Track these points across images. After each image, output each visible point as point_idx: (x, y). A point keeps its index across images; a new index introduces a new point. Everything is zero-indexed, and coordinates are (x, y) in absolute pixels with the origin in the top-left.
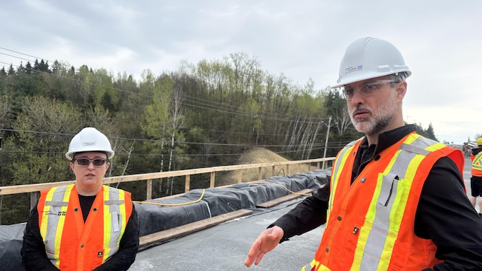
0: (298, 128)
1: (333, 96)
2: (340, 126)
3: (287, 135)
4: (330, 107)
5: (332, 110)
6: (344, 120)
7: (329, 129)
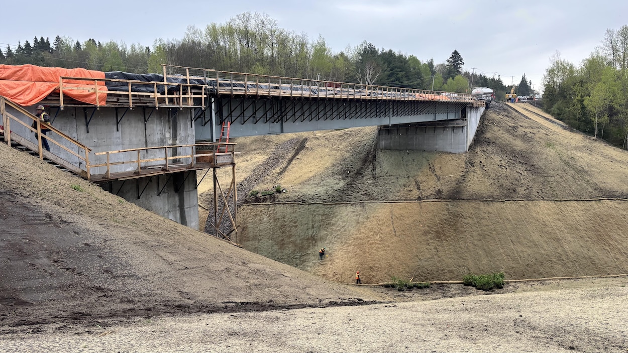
6: (369, 77)
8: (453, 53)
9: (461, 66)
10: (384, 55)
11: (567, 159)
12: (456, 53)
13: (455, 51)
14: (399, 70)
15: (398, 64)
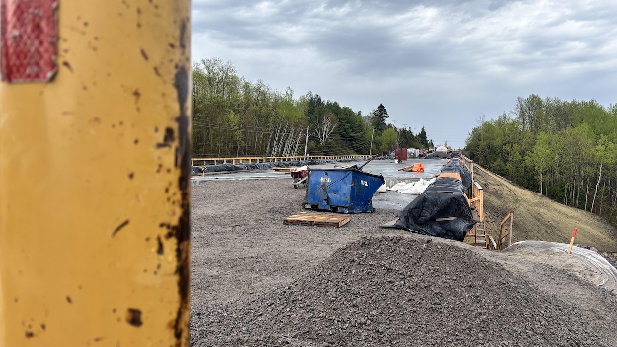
0: (279, 139)
1: (315, 101)
2: (321, 134)
3: (268, 147)
4: (312, 115)
5: (313, 118)
6: (325, 128)
7: (307, 139)
8: (379, 107)
9: (386, 119)
10: (329, 105)
11: (535, 215)
12: (381, 107)
13: (381, 105)
14: (345, 121)
15: (344, 117)
